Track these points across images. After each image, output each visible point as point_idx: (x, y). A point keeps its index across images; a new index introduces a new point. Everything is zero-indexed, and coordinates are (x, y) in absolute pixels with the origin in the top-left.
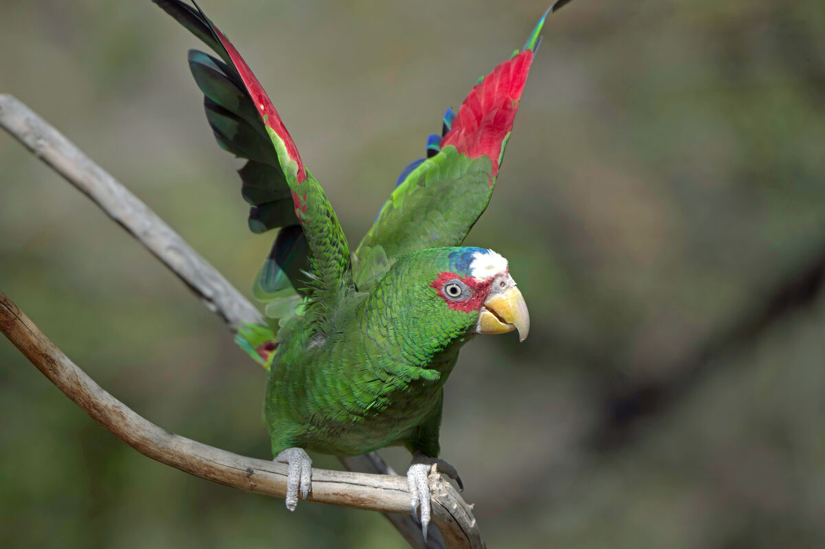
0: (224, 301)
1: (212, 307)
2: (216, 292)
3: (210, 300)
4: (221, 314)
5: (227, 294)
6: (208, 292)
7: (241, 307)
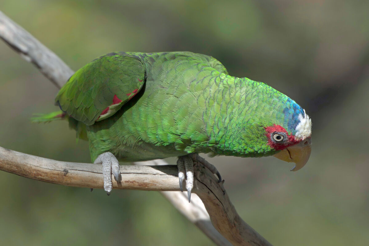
0: (35, 54)
1: (28, 59)
2: (30, 48)
3: (26, 54)
4: (35, 63)
5: (38, 48)
6: (23, 48)
7: (49, 57)
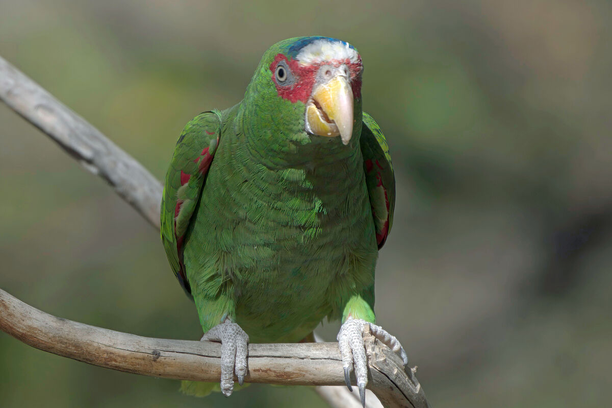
0: (106, 162)
1: (93, 170)
2: (97, 152)
3: (90, 162)
4: (105, 176)
5: (109, 153)
6: (86, 152)
7: (127, 166)
